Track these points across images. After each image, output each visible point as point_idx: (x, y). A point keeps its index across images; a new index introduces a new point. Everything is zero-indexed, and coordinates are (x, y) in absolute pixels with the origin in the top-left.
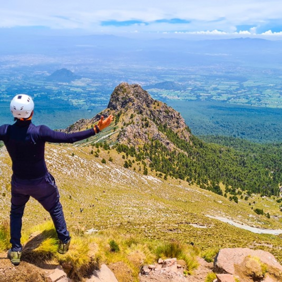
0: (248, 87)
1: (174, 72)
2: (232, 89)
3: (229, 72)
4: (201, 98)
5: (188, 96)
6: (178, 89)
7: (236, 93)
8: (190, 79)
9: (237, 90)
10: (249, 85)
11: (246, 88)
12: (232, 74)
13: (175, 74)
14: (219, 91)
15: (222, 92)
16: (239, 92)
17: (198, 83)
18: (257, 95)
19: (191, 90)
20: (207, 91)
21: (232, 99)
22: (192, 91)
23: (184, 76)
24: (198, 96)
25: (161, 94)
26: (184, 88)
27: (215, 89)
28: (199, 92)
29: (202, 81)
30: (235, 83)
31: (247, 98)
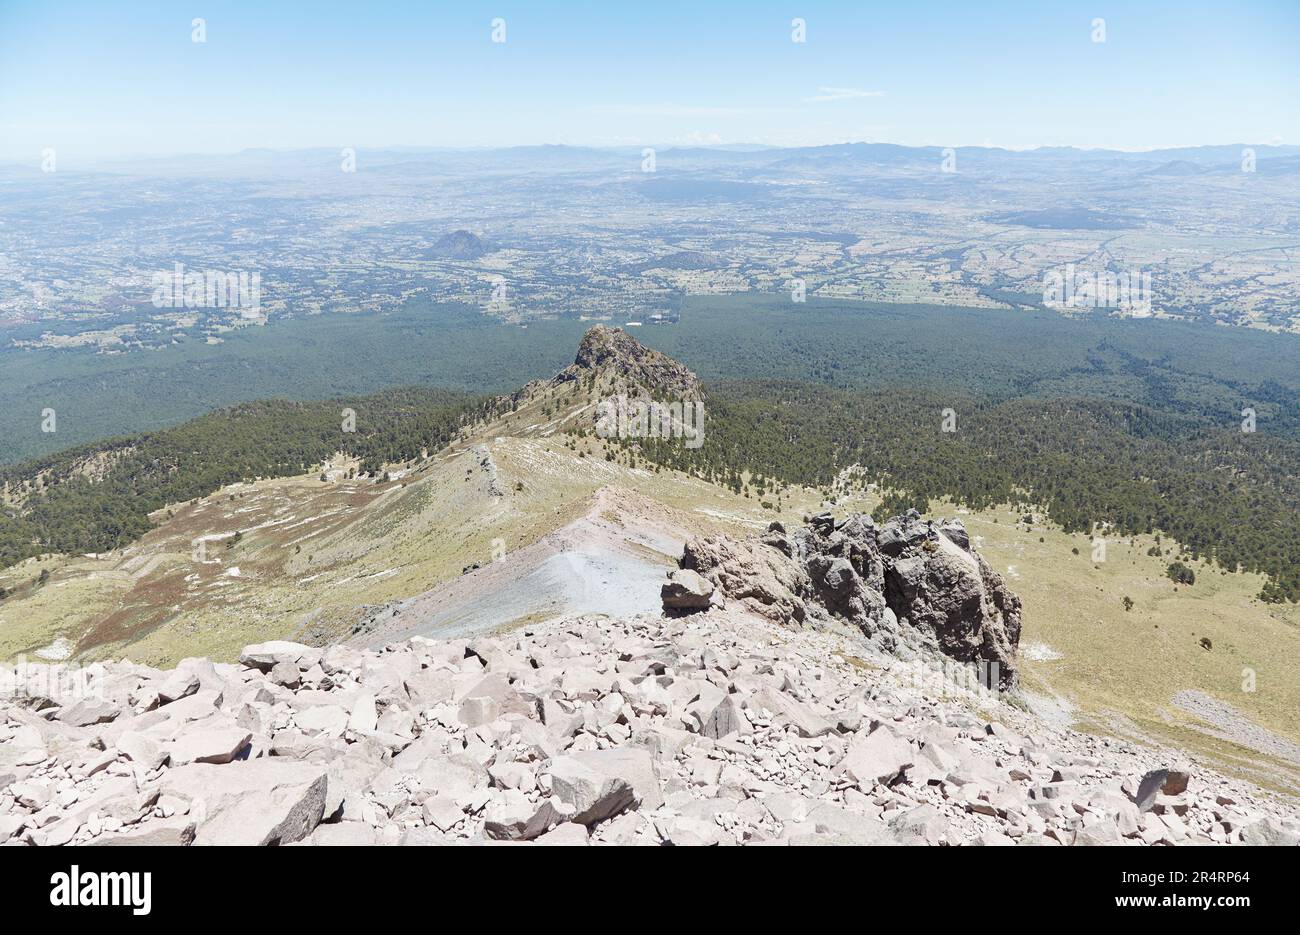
0: (859, 256)
1: (702, 226)
2: (825, 263)
3: (819, 224)
4: (759, 286)
5: (732, 283)
6: (712, 267)
7: (834, 271)
8: (737, 243)
9: (838, 263)
10: (861, 253)
11: (856, 260)
12: (826, 228)
13: (705, 232)
14: (798, 269)
15: (804, 269)
16: (839, 269)
17: (752, 250)
18: (877, 275)
19: (739, 268)
20: (772, 270)
21: (826, 286)
22: (741, 270)
23: (724, 236)
24: (754, 282)
25: (675, 282)
26: (725, 265)
27: (790, 264)
28: (755, 272)
29: (762, 247)
30: (832, 248)
31: (856, 284)
